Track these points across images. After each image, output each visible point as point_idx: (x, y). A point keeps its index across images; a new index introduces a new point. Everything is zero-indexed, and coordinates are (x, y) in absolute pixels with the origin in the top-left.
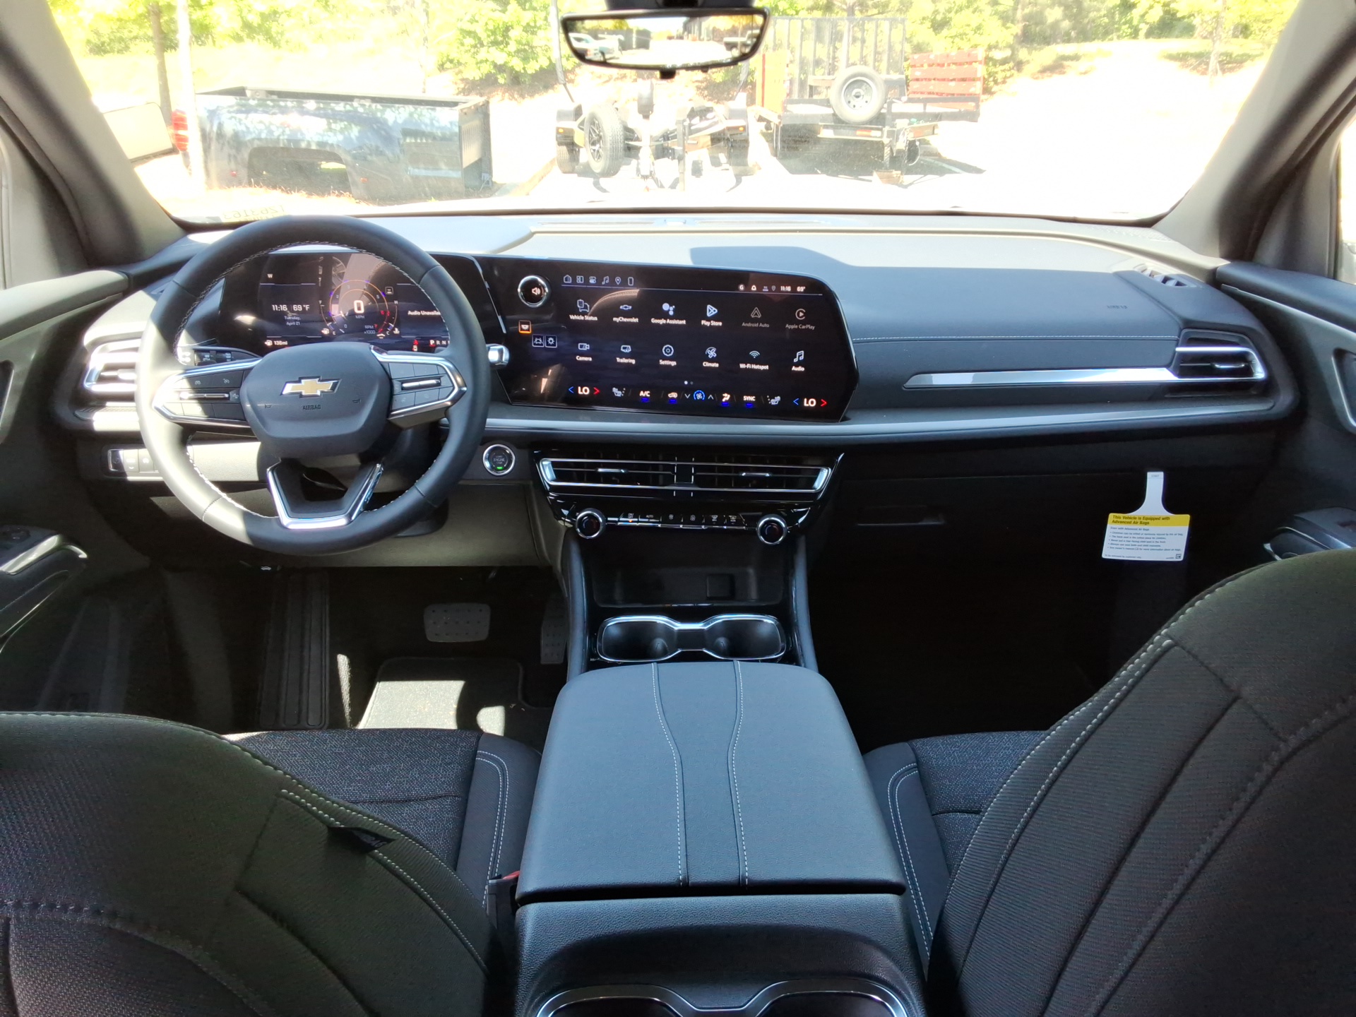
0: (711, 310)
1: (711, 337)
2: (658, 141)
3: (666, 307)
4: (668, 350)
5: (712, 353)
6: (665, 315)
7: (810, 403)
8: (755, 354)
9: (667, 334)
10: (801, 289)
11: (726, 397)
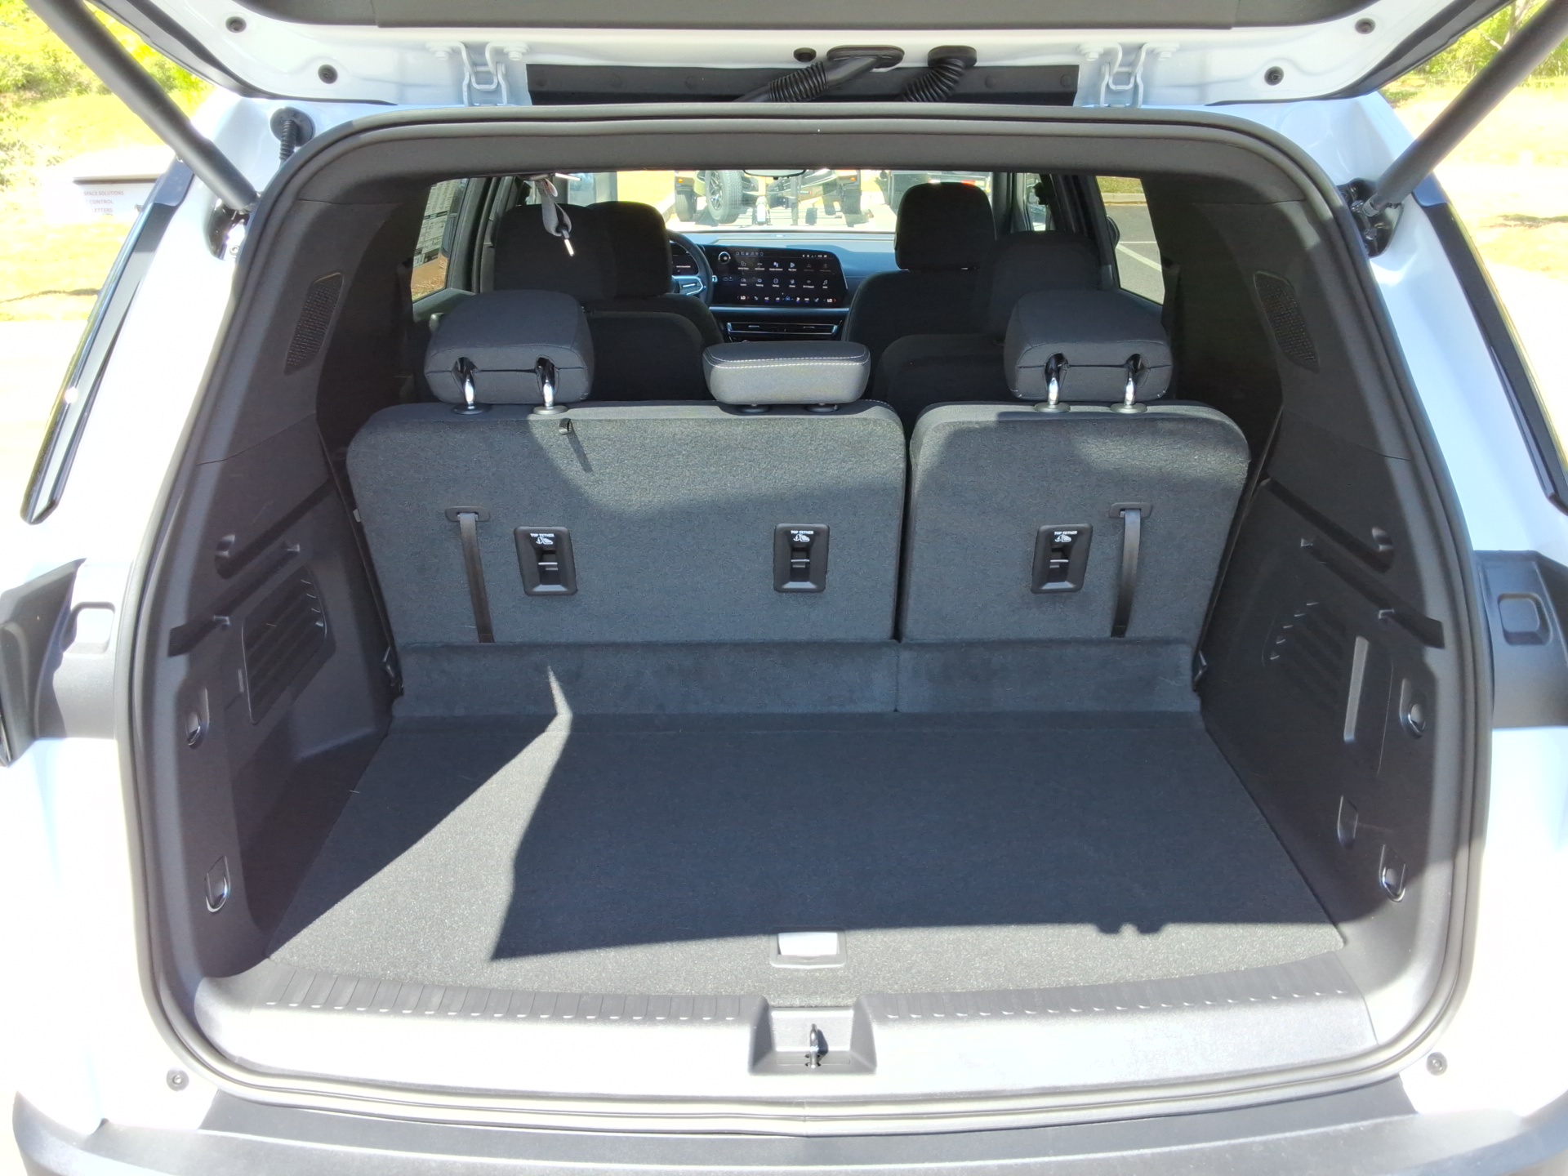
0: (792, 265)
1: (792, 276)
2: (773, 190)
3: (775, 264)
4: (776, 280)
5: (793, 282)
6: (775, 267)
7: (830, 301)
8: (809, 282)
9: (776, 274)
10: (825, 256)
11: (798, 299)
